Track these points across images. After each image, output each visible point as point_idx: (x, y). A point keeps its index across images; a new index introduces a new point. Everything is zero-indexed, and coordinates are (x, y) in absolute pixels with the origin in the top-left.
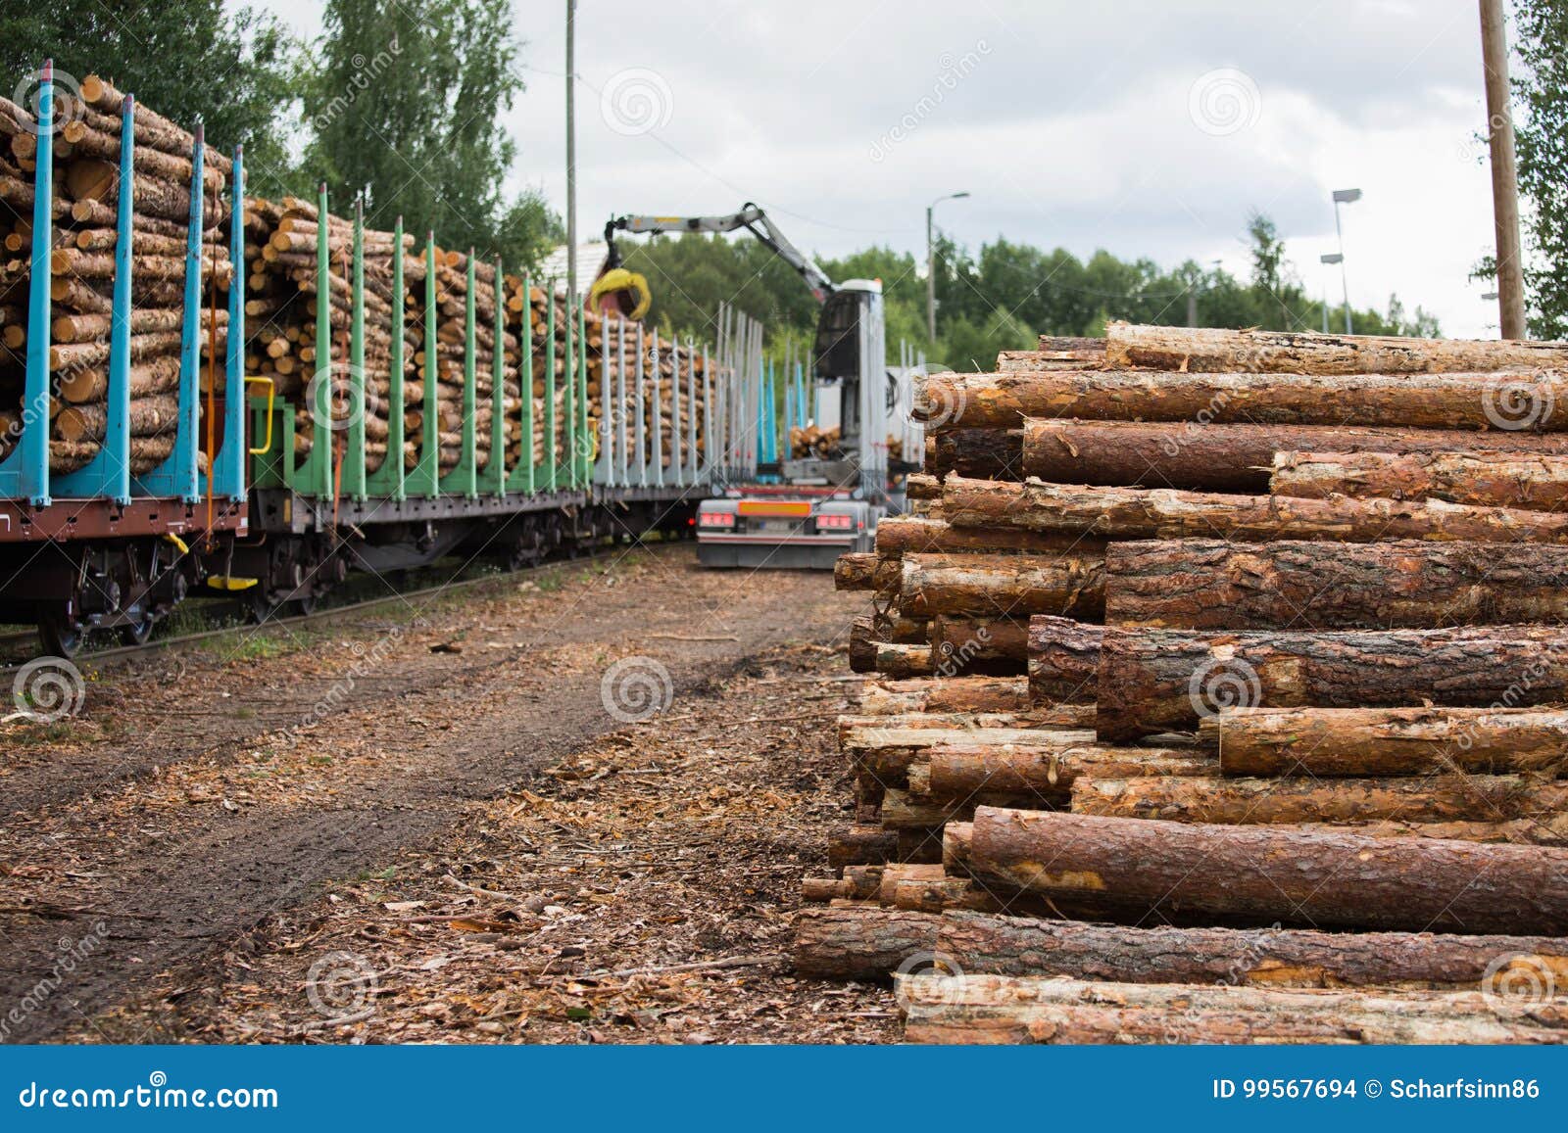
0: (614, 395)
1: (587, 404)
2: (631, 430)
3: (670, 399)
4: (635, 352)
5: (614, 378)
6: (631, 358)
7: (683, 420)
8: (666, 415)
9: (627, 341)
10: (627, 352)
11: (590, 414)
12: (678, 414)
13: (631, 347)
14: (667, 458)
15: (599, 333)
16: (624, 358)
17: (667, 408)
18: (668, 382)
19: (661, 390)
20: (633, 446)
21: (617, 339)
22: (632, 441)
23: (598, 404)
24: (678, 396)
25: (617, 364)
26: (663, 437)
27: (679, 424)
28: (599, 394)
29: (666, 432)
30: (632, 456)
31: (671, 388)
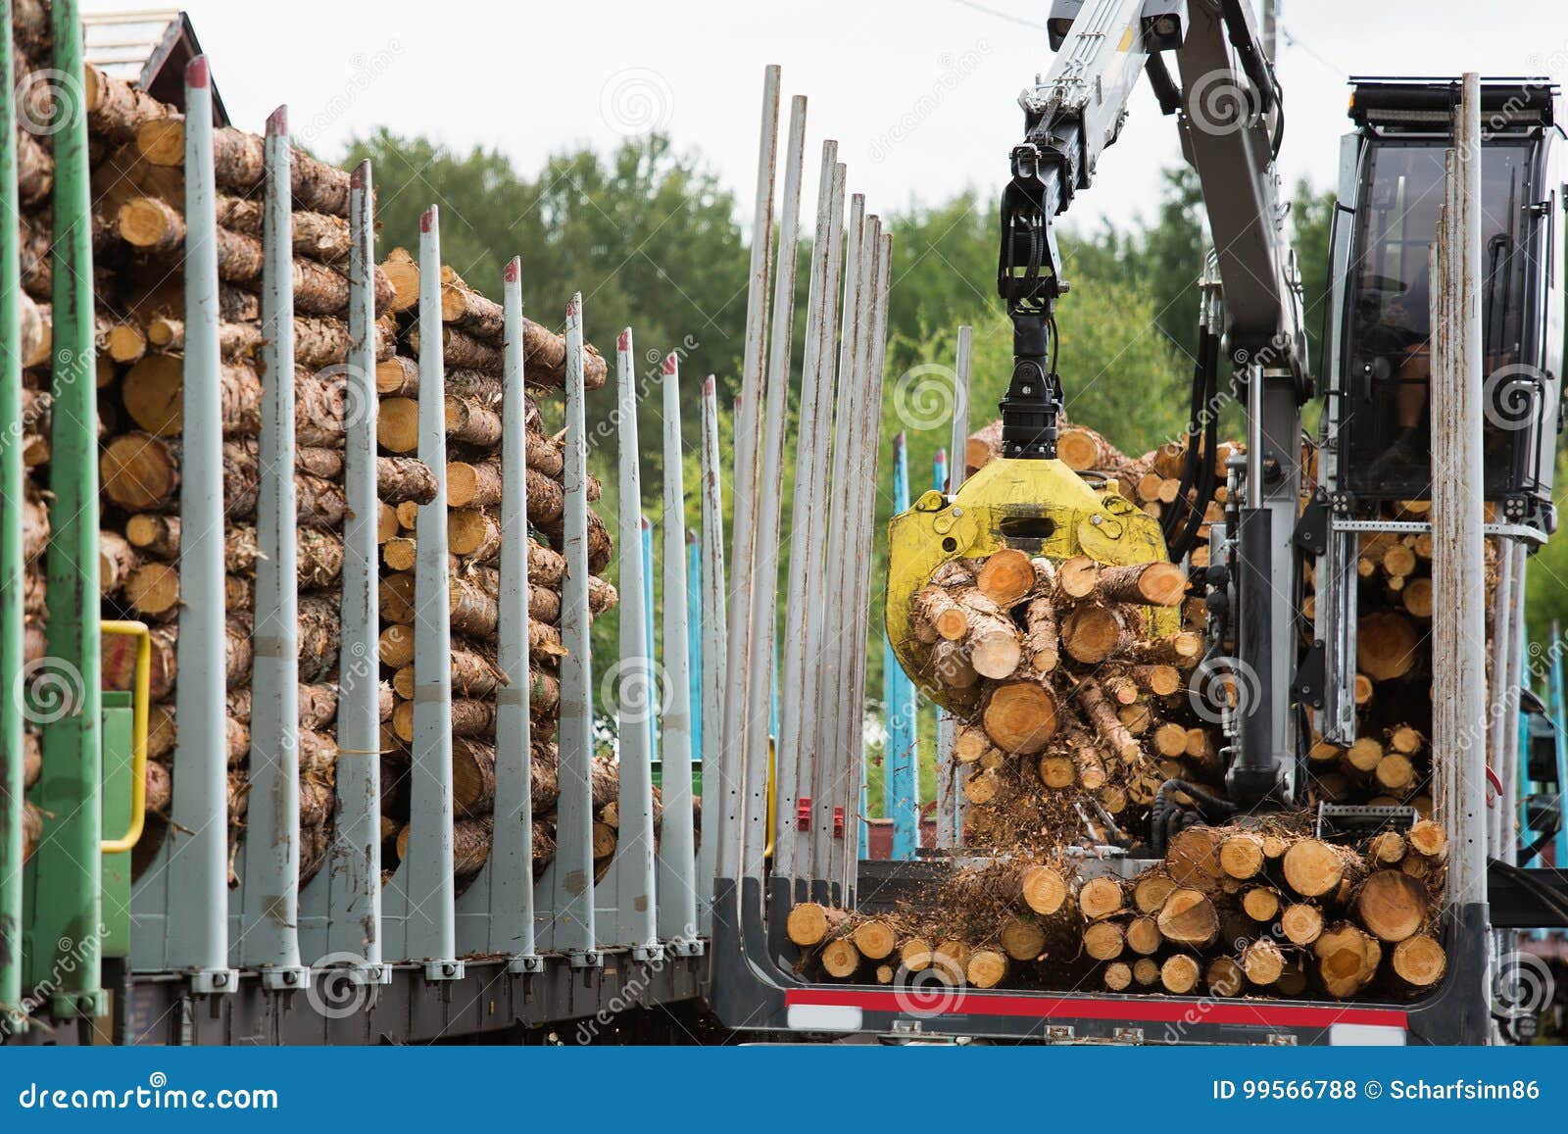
0: (240, 517)
1: (103, 551)
2: (321, 696)
3: (492, 561)
4: (342, 312)
5: (243, 430)
6: (324, 337)
7: (544, 663)
8: (473, 635)
9: (307, 252)
10: (307, 308)
11: (116, 605)
12: (524, 633)
13: (325, 282)
14: (473, 835)
15: (173, 184)
16: (290, 334)
17: (476, 601)
18: (485, 476)
19: (460, 514)
20: (329, 776)
21: (257, 229)
22: (325, 751)
23: (160, 555)
24: (525, 550)
25: (257, 359)
26: (460, 735)
27: (525, 679)
28: (169, 504)
29: (471, 709)
30: (321, 826)
31: (494, 507)
